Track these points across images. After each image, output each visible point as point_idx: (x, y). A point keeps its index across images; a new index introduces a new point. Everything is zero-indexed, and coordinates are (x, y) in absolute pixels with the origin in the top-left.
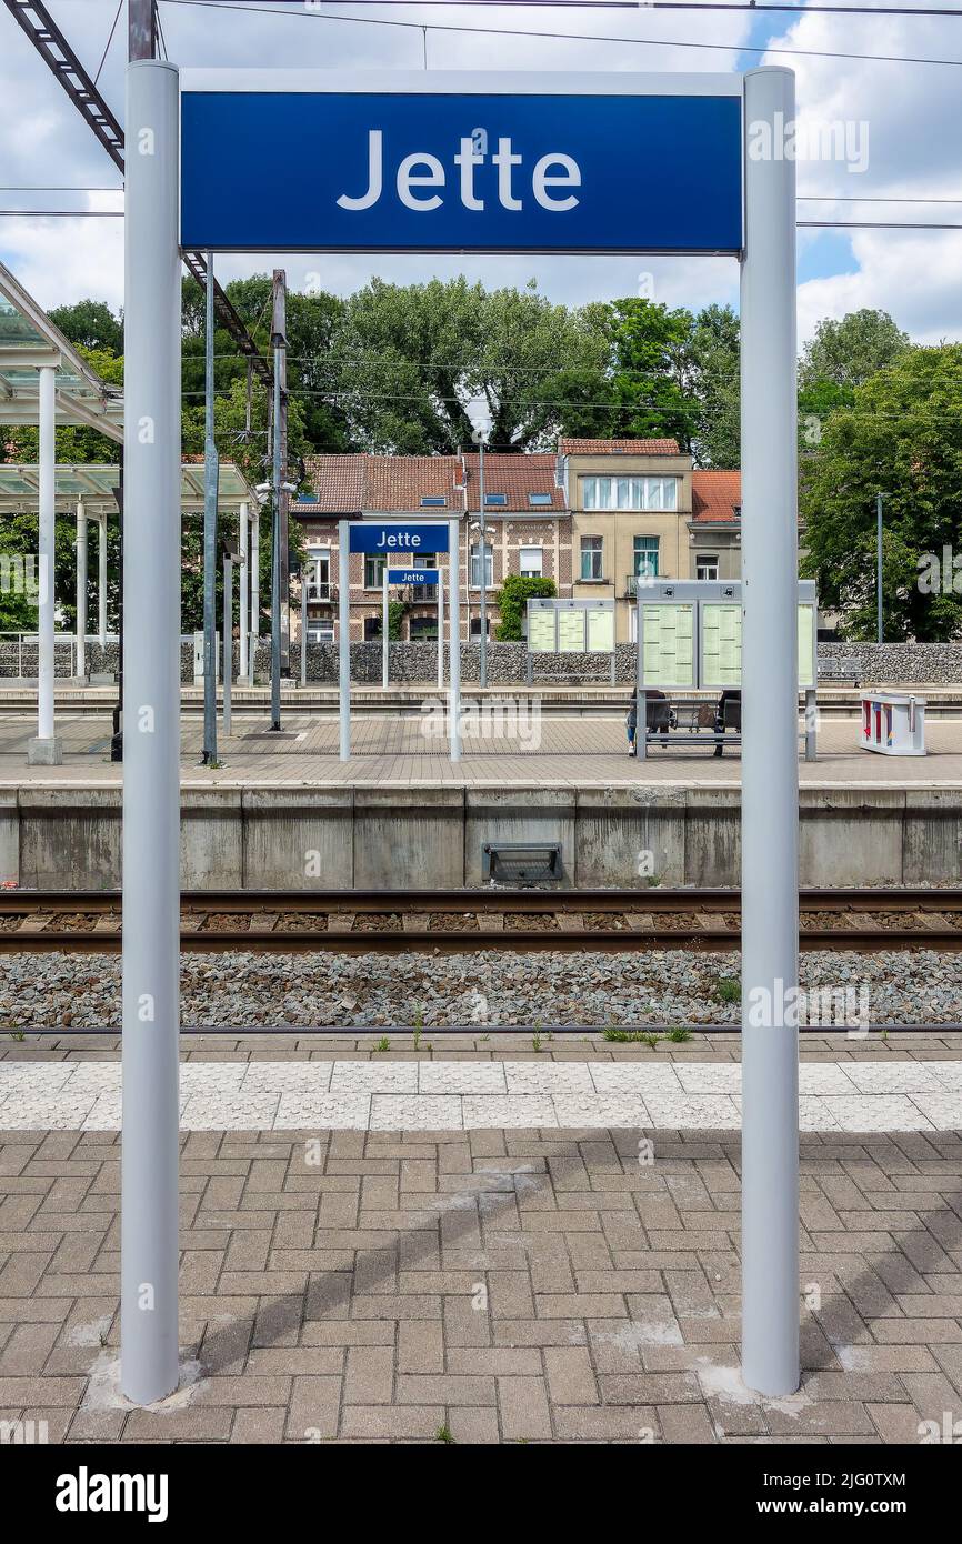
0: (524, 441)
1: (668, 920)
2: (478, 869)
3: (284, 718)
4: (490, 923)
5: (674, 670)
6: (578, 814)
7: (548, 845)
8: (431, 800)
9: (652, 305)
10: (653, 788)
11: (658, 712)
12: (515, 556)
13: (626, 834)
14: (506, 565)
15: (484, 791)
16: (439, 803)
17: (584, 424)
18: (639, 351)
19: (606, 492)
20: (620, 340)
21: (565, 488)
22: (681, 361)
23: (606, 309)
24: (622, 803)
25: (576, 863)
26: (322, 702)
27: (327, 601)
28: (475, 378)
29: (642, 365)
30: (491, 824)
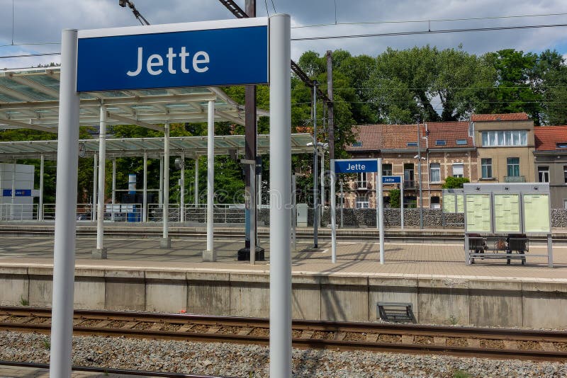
0: (458, 116)
1: (453, 341)
2: (375, 313)
3: (320, 242)
4: (371, 338)
5: (481, 224)
6: (419, 290)
7: (405, 304)
8: (354, 282)
9: (516, 52)
10: (453, 279)
11: (477, 243)
12: (450, 169)
13: (442, 300)
14: (446, 172)
15: (377, 279)
16: (357, 283)
17: (485, 107)
18: (511, 73)
19: (492, 138)
20: (502, 69)
21: (473, 137)
22: (533, 76)
23: (494, 55)
24: (439, 286)
25: (419, 312)
26: (348, 235)
27: (366, 189)
28: (433, 89)
29: (513, 80)
30: (380, 293)
